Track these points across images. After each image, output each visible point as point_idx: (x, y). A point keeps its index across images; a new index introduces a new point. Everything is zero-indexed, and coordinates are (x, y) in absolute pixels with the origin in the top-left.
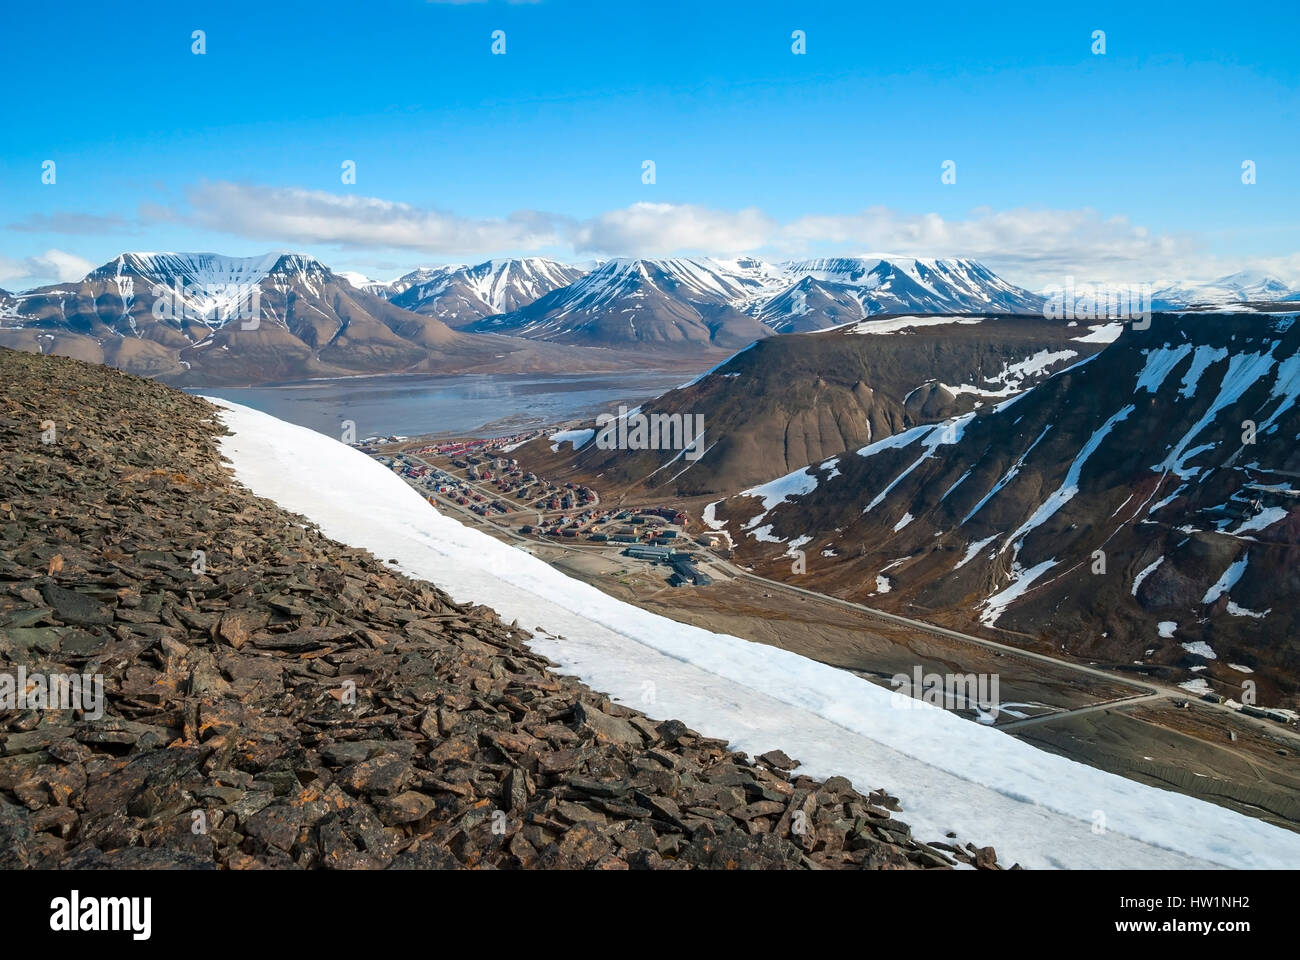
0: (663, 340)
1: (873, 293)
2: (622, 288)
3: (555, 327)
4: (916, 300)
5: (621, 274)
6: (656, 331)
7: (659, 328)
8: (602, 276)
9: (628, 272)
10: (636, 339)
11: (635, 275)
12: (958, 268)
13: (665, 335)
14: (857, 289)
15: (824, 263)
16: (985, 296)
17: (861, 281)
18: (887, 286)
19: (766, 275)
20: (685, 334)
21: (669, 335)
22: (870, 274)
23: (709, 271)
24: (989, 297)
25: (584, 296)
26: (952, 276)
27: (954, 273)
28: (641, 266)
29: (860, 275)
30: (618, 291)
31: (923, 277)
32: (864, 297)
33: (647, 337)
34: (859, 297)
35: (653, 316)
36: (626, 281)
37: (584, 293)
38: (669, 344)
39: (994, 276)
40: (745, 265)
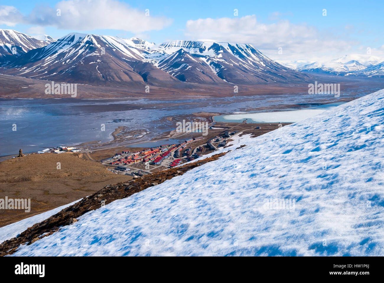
0: (119, 81)
1: (214, 59)
2: (83, 50)
3: (44, 71)
4: (236, 63)
5: (79, 42)
6: (115, 76)
7: (115, 73)
8: (66, 42)
9: (85, 40)
10: (103, 80)
11: (89, 42)
12: (246, 48)
13: (120, 78)
14: (205, 57)
15: (181, 43)
16: (262, 63)
17: (205, 53)
18: (220, 56)
19: (149, 48)
20: (131, 78)
21: (122, 78)
22: (209, 49)
23: (122, 44)
24: (264, 64)
25: (57, 54)
26: (245, 52)
27: (246, 51)
28: (92, 37)
29: (204, 50)
30: (81, 52)
31: (234, 53)
32: (210, 61)
33: (110, 79)
34: (207, 61)
35: (110, 67)
36: (85, 46)
37: (56, 52)
38: (123, 83)
39: (261, 53)
40: (136, 42)
